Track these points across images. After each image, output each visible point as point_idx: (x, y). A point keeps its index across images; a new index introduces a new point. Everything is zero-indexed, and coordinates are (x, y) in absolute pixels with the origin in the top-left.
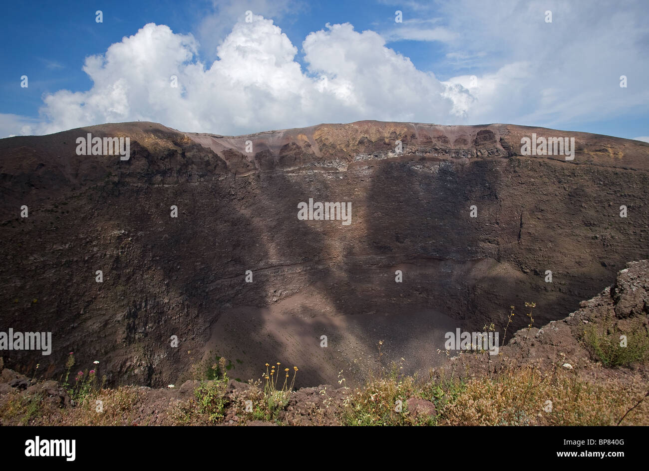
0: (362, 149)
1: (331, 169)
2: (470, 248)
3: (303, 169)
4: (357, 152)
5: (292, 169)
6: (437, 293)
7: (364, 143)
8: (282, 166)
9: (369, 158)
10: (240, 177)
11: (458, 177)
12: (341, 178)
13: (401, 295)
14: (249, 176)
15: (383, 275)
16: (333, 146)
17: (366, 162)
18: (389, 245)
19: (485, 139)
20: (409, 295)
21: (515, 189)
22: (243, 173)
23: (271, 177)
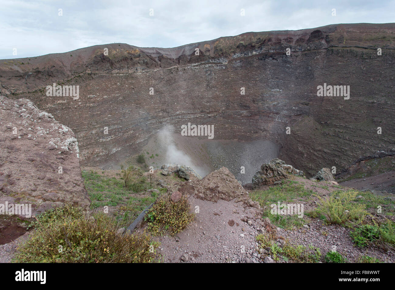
0: (238, 50)
1: (219, 63)
2: (294, 108)
3: (202, 64)
4: (234, 53)
5: (197, 64)
6: (271, 132)
7: (239, 47)
8: (191, 63)
9: (241, 56)
10: (166, 70)
11: (293, 64)
12: (224, 68)
13: (252, 132)
14: (171, 69)
15: (244, 121)
16: (221, 50)
17: (240, 58)
18: (248, 105)
19: (315, 37)
20: (256, 132)
21: (326, 70)
22: (168, 68)
23: (184, 69)
